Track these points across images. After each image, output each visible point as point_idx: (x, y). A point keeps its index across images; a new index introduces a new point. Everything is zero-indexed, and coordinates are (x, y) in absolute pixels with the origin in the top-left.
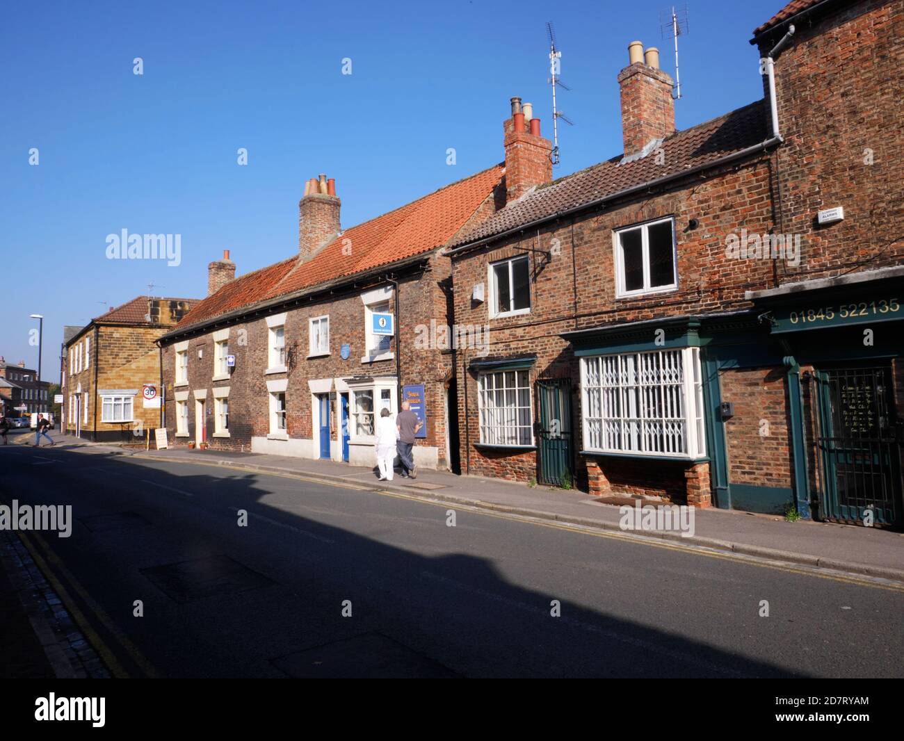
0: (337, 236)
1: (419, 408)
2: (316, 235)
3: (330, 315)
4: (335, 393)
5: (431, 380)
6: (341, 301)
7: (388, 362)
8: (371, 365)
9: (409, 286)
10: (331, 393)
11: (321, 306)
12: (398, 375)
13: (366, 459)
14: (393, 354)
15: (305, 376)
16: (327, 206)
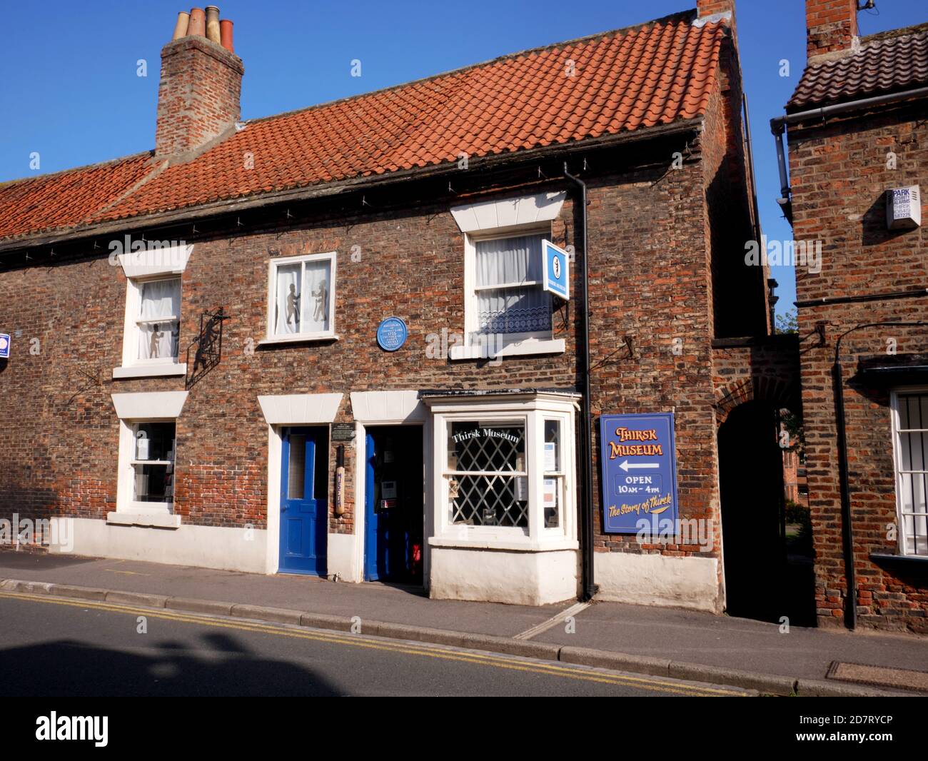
0: (234, 127)
1: (656, 466)
2: (200, 116)
3: (339, 252)
4: (353, 426)
5: (698, 403)
6: (379, 224)
7: (544, 360)
8: (479, 366)
9: (619, 192)
10: (335, 425)
11: (311, 233)
12: (581, 387)
13: (494, 584)
14: (563, 341)
15: (247, 386)
16: (221, 67)
